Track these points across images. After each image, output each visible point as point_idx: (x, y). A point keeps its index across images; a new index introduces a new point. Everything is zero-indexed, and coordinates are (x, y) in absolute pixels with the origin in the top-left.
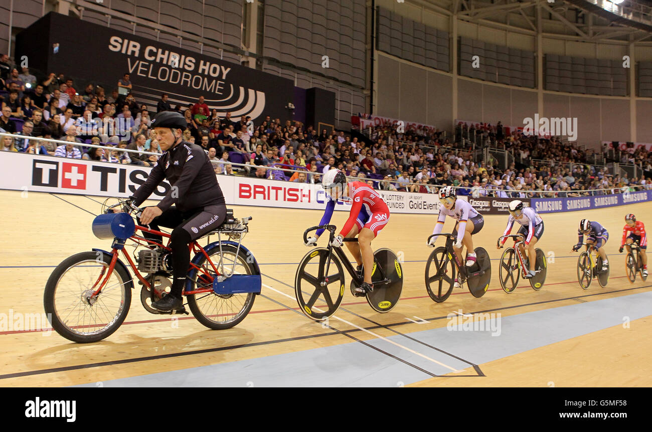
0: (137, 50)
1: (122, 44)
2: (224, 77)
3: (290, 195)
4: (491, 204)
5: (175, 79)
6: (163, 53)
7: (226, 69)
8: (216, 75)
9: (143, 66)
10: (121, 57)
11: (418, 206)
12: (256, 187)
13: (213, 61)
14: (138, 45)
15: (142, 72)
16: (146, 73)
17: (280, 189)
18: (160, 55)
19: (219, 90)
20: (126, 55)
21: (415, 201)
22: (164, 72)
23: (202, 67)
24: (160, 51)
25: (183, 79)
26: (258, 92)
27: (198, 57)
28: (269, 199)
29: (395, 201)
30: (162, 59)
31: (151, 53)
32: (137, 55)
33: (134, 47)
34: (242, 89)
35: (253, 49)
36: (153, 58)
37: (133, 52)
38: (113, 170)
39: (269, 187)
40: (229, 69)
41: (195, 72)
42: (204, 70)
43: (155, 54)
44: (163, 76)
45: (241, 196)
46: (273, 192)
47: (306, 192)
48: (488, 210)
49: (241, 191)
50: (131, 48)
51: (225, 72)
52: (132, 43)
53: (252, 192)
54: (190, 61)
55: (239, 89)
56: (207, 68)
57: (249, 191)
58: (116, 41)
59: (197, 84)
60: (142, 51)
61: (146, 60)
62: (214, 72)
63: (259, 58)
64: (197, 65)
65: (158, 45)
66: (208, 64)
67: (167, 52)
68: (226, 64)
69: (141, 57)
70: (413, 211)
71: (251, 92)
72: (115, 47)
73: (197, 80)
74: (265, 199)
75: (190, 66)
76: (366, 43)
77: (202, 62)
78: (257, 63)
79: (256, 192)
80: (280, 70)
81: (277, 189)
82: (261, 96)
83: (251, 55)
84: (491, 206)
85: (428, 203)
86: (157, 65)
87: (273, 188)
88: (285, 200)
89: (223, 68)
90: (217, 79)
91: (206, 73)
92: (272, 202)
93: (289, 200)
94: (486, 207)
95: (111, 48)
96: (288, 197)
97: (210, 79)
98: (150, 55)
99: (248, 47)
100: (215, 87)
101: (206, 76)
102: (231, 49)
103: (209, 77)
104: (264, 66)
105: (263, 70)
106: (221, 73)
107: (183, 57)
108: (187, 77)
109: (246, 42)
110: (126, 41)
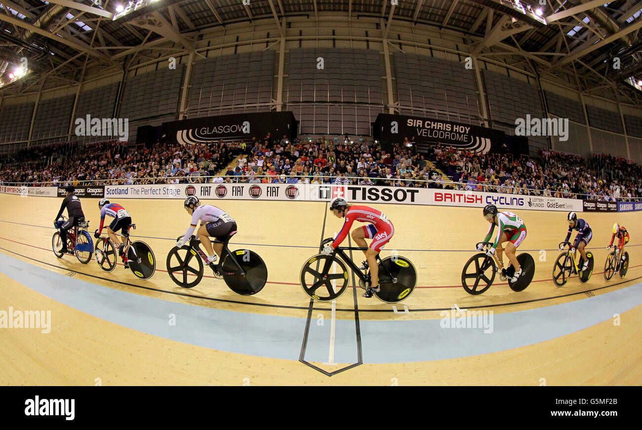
0: (421, 124)
1: (413, 122)
2: (467, 133)
3: (468, 198)
4: (596, 205)
5: (442, 136)
6: (434, 124)
7: (468, 128)
8: (463, 132)
9: (425, 131)
10: (414, 129)
11: (553, 206)
12: (445, 194)
13: (460, 125)
14: (421, 122)
15: (424, 134)
16: (427, 134)
17: (462, 195)
18: (433, 125)
19: (466, 139)
20: (416, 127)
21: (551, 203)
22: (436, 133)
23: (455, 128)
24: (432, 123)
25: (446, 135)
26: (486, 139)
27: (452, 124)
28: (454, 201)
29: (538, 203)
30: (434, 127)
31: (428, 125)
32: (421, 126)
33: (419, 123)
34: (477, 138)
35: (486, 117)
36: (429, 127)
37: (419, 125)
38: (359, 189)
39: (454, 194)
40: (469, 128)
41: (452, 131)
42: (456, 130)
43: (430, 125)
44: (436, 135)
45: (436, 200)
46: (457, 197)
47: (479, 197)
48: (595, 209)
49: (436, 197)
50: (418, 124)
51: (467, 130)
52: (418, 121)
53: (443, 197)
54: (449, 126)
55: (476, 139)
56: (457, 129)
57: (441, 197)
58: (410, 121)
59: (453, 137)
60: (423, 124)
61: (426, 128)
62: (462, 130)
63: (490, 122)
64: (452, 128)
65: (431, 120)
66: (458, 126)
67: (436, 123)
68: (468, 126)
69: (424, 127)
70: (550, 209)
71: (483, 139)
72: (410, 124)
73: (453, 135)
74: (452, 201)
75: (449, 129)
76: (543, 109)
77: (455, 126)
78: (489, 124)
79: (446, 198)
80: (501, 127)
81: (460, 195)
82: (488, 141)
83: (485, 120)
84: (596, 207)
85: (559, 204)
86: (432, 130)
87: (457, 195)
88: (465, 202)
89: (466, 128)
90: (464, 134)
91: (458, 131)
92: (457, 203)
93: (468, 202)
94: (593, 207)
95: (408, 124)
96: (467, 200)
97: (460, 134)
98: (428, 126)
99: (483, 116)
100: (463, 138)
101: (457, 133)
102: (474, 118)
103: (459, 133)
104: (493, 125)
105: (493, 128)
106: (465, 131)
107: (445, 124)
108: (448, 134)
109: (482, 114)
110: (415, 121)
